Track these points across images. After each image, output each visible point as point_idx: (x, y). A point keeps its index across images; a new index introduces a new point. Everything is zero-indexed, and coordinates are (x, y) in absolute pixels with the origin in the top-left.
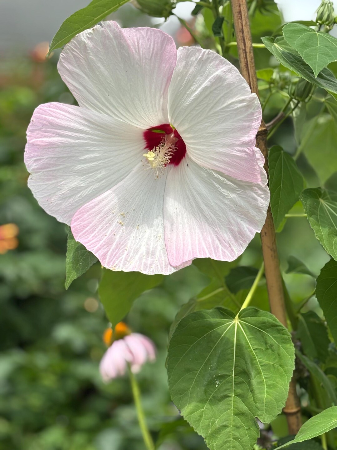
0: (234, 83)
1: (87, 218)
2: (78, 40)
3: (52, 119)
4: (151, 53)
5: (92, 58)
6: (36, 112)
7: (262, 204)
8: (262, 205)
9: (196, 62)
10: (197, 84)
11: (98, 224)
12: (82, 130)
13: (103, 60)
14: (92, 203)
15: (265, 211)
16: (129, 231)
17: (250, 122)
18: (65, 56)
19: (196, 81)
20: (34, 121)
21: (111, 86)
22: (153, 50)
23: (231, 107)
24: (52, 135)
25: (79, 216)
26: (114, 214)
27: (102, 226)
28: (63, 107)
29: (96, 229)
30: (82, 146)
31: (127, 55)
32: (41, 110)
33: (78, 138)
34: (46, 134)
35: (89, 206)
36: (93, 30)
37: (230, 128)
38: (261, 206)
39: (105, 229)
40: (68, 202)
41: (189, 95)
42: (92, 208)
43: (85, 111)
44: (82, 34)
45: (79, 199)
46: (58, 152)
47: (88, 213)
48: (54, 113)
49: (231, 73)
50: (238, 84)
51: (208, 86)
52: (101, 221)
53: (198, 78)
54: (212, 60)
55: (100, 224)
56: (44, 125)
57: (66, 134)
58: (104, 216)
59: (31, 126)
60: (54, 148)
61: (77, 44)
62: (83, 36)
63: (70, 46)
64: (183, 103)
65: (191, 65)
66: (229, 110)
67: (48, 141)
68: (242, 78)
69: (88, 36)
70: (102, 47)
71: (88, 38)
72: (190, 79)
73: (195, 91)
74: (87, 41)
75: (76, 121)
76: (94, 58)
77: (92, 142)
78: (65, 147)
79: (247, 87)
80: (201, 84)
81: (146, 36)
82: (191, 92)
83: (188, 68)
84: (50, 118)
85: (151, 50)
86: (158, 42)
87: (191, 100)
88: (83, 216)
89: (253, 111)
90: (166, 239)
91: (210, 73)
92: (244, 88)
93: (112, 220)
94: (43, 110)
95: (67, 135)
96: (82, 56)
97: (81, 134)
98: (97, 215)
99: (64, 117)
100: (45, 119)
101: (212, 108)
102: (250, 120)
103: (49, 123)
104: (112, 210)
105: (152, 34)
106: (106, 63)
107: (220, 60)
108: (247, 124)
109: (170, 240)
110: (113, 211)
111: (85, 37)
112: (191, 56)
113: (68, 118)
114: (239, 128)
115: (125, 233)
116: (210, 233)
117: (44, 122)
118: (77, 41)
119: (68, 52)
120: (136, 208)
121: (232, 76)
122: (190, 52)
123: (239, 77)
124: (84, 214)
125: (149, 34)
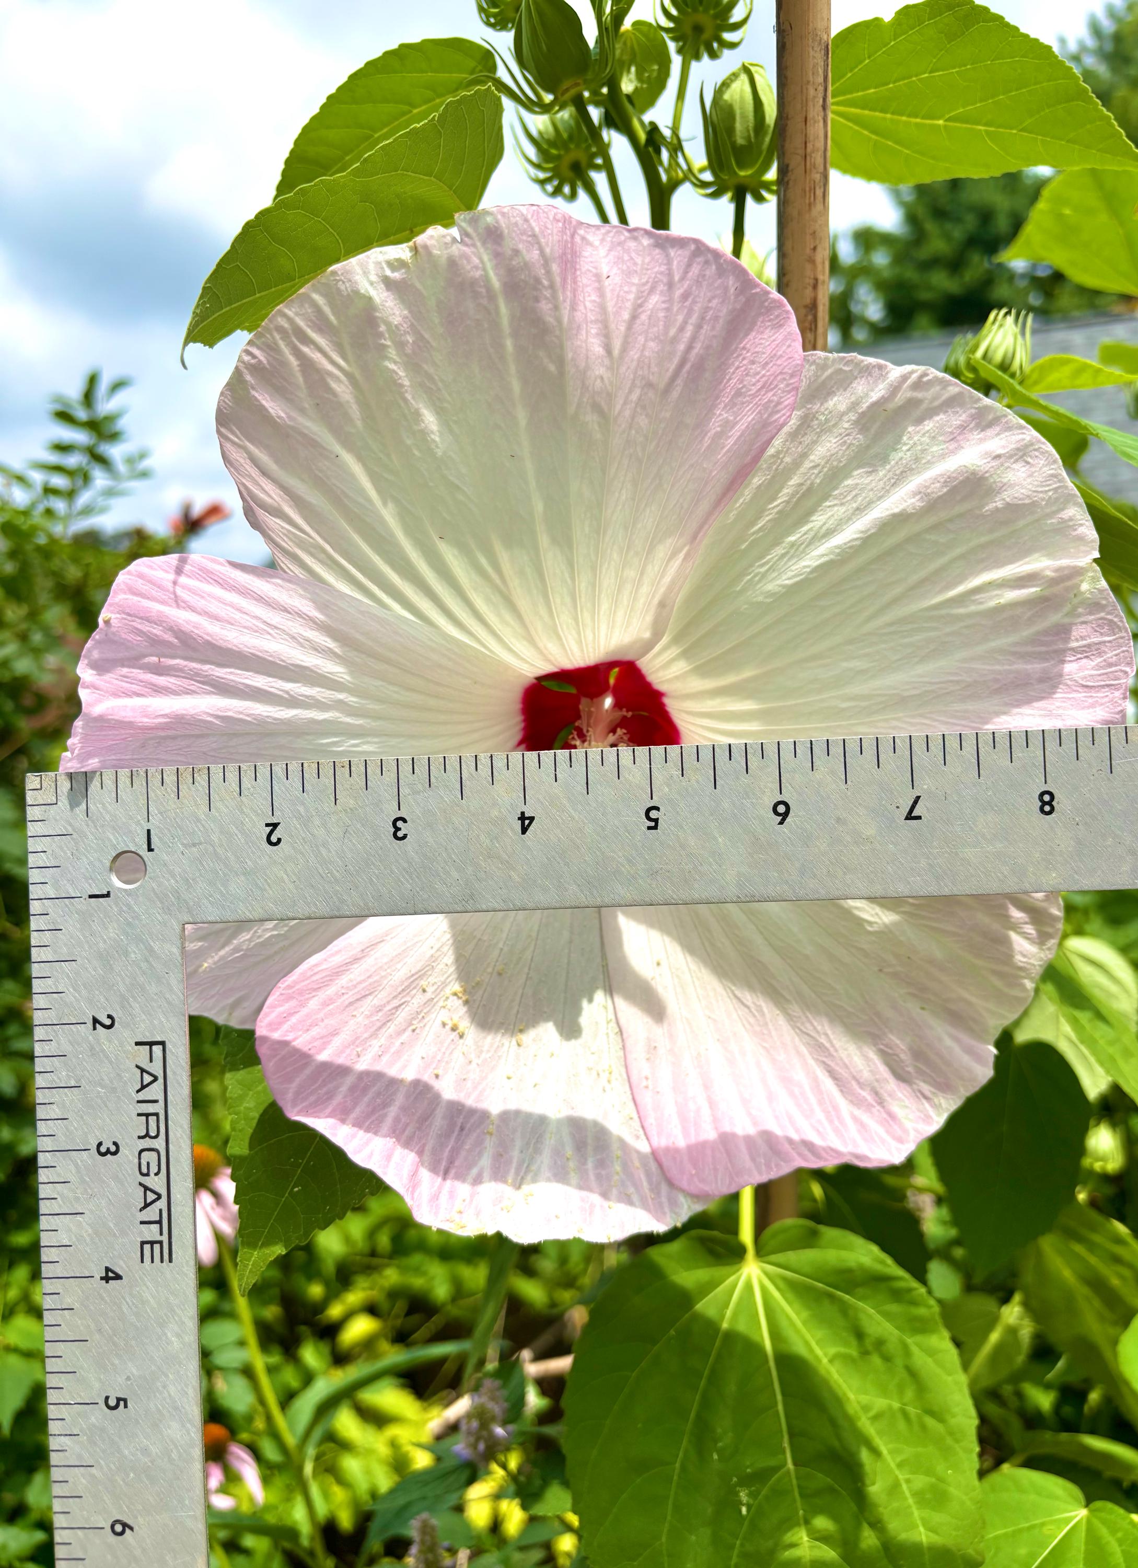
0: (1034, 504)
1: (321, 1015)
2: (338, 290)
3: (188, 622)
4: (676, 361)
5: (394, 371)
6: (123, 586)
7: (1024, 956)
8: (1025, 960)
9: (853, 416)
10: (842, 504)
11: (366, 1035)
12: (312, 671)
13: (440, 384)
14: (337, 952)
15: (1032, 979)
16: (489, 1055)
17: (1047, 660)
18: (262, 358)
19: (836, 492)
20: (114, 622)
21: (461, 497)
22: (689, 348)
23: (974, 601)
24: (185, 683)
25: (287, 1006)
26: (429, 995)
27: (383, 1041)
28: (232, 576)
29: (359, 1056)
30: (308, 734)
31: (552, 368)
32: (141, 581)
33: (292, 702)
34: (162, 681)
35: (324, 967)
36: (415, 249)
37: (958, 682)
38: (1022, 965)
39: (398, 1053)
40: (232, 947)
41: (798, 550)
42: (337, 972)
43: (327, 597)
44: (361, 265)
45: (275, 933)
46: (205, 753)
47: (323, 995)
48: (197, 598)
49: (1028, 463)
50: (1048, 510)
51: (910, 510)
52: (379, 1024)
53: (849, 482)
54: (931, 413)
55: (374, 1035)
56: (155, 642)
57: (243, 684)
58: (388, 1002)
59: (99, 642)
60: (193, 736)
61: (327, 310)
62: (366, 273)
63: (289, 320)
64: (760, 581)
65: (825, 429)
66: (962, 611)
67: (167, 711)
68: (1066, 487)
69: (388, 272)
70: (441, 330)
71: (387, 282)
72: (812, 484)
73: (830, 533)
74: (380, 296)
75: (288, 634)
76: (402, 374)
77: (348, 720)
78: (235, 735)
79: (1081, 525)
80: (871, 502)
81: (683, 279)
82: (810, 536)
83: (807, 439)
84: (182, 617)
85: (682, 347)
86: (716, 318)
87: (808, 570)
88: (302, 1005)
89: (1067, 620)
90: (634, 1079)
91: (917, 460)
92: (1065, 528)
93: (420, 1017)
94: (151, 582)
95: (247, 686)
96: (342, 363)
97: (305, 685)
98: (358, 1000)
99: (238, 616)
100: (158, 621)
101: (896, 600)
102: (1047, 652)
103: (176, 638)
104: (421, 977)
105: (708, 273)
106: (448, 398)
107: (973, 411)
108: (1035, 667)
109: (650, 1083)
110: (423, 983)
111: (373, 278)
112: (830, 394)
113: (254, 621)
114: (996, 680)
115: (474, 1065)
116: (798, 1053)
117: (157, 631)
118: (331, 293)
119: (276, 344)
120: (505, 964)
121: (1031, 476)
122: (830, 377)
123: (1060, 481)
124: (307, 996)
125: (695, 270)
